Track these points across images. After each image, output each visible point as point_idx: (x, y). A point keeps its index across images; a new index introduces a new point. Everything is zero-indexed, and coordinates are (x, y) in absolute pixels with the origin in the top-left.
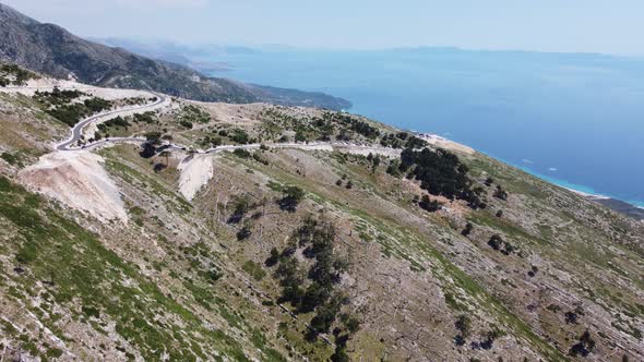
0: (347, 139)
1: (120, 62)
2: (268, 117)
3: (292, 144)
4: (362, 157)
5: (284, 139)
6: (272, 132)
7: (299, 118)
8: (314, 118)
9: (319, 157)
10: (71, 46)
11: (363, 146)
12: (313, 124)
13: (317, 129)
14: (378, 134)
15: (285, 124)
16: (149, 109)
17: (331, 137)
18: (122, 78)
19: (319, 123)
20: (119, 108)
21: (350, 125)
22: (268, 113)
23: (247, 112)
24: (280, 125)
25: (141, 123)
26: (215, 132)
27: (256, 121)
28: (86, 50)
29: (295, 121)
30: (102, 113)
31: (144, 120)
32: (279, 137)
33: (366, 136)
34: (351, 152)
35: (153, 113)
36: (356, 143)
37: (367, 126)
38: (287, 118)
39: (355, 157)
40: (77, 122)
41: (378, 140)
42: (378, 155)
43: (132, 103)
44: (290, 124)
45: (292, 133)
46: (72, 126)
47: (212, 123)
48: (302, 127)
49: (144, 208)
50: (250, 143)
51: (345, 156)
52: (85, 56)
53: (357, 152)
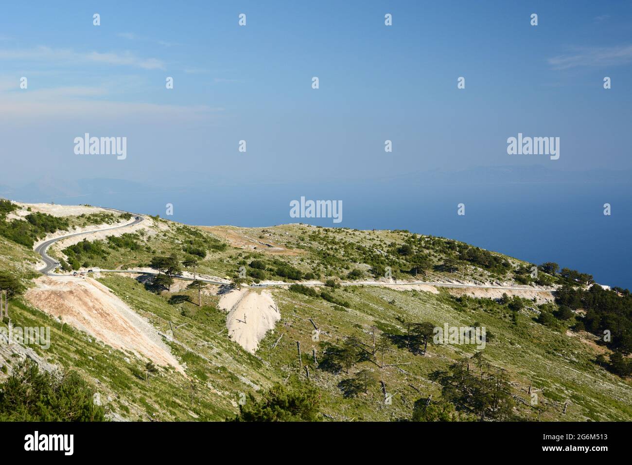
2: (315, 245)
3: (372, 281)
4: (489, 302)
5: (355, 275)
6: (331, 265)
7: (367, 245)
8: (393, 245)
11: (488, 284)
12: (393, 253)
13: (402, 261)
14: (507, 265)
15: (347, 254)
16: (127, 231)
19: (403, 252)
20: (79, 229)
21: (456, 253)
22: (313, 238)
23: (277, 237)
24: (339, 256)
25: (122, 250)
26: (243, 263)
27: (297, 250)
29: (361, 249)
30: (58, 235)
31: (126, 245)
32: (346, 272)
33: (488, 269)
34: (469, 294)
35: (136, 236)
36: (475, 280)
37: (486, 255)
38: (347, 246)
39: (480, 302)
41: (509, 274)
42: (517, 299)
43: (97, 223)
45: (364, 267)
47: (231, 252)
49: (202, 356)
51: (461, 300)
53: (479, 295)
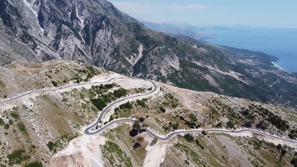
0: (263, 128)
1: (162, 39)
2: (213, 105)
3: (224, 129)
4: (272, 145)
5: (219, 125)
6: (213, 117)
7: (232, 107)
8: (242, 109)
9: (241, 144)
10: (143, 32)
11: (275, 135)
12: (241, 112)
13: (243, 117)
14: (287, 127)
15: (223, 111)
16: (146, 97)
17: (252, 125)
18: (161, 48)
19: (245, 113)
20: (130, 96)
21: (267, 117)
22: (214, 101)
23: (201, 99)
24: (219, 112)
26: (178, 116)
27: (205, 107)
28: (149, 34)
29: (229, 109)
30: (121, 99)
31: (141, 104)
32: (217, 123)
33: (278, 127)
34: (265, 139)
35: (147, 100)
36: (270, 132)
37: (280, 120)
38: (225, 106)
39: (268, 144)
40: (106, 106)
41: (287, 132)
42: (285, 147)
43: (138, 92)
44: (226, 111)
45: (226, 120)
46: (101, 110)
47: (178, 108)
48: (233, 115)
50: (197, 128)
51: (260, 142)
52: (148, 37)
53: (270, 140)
